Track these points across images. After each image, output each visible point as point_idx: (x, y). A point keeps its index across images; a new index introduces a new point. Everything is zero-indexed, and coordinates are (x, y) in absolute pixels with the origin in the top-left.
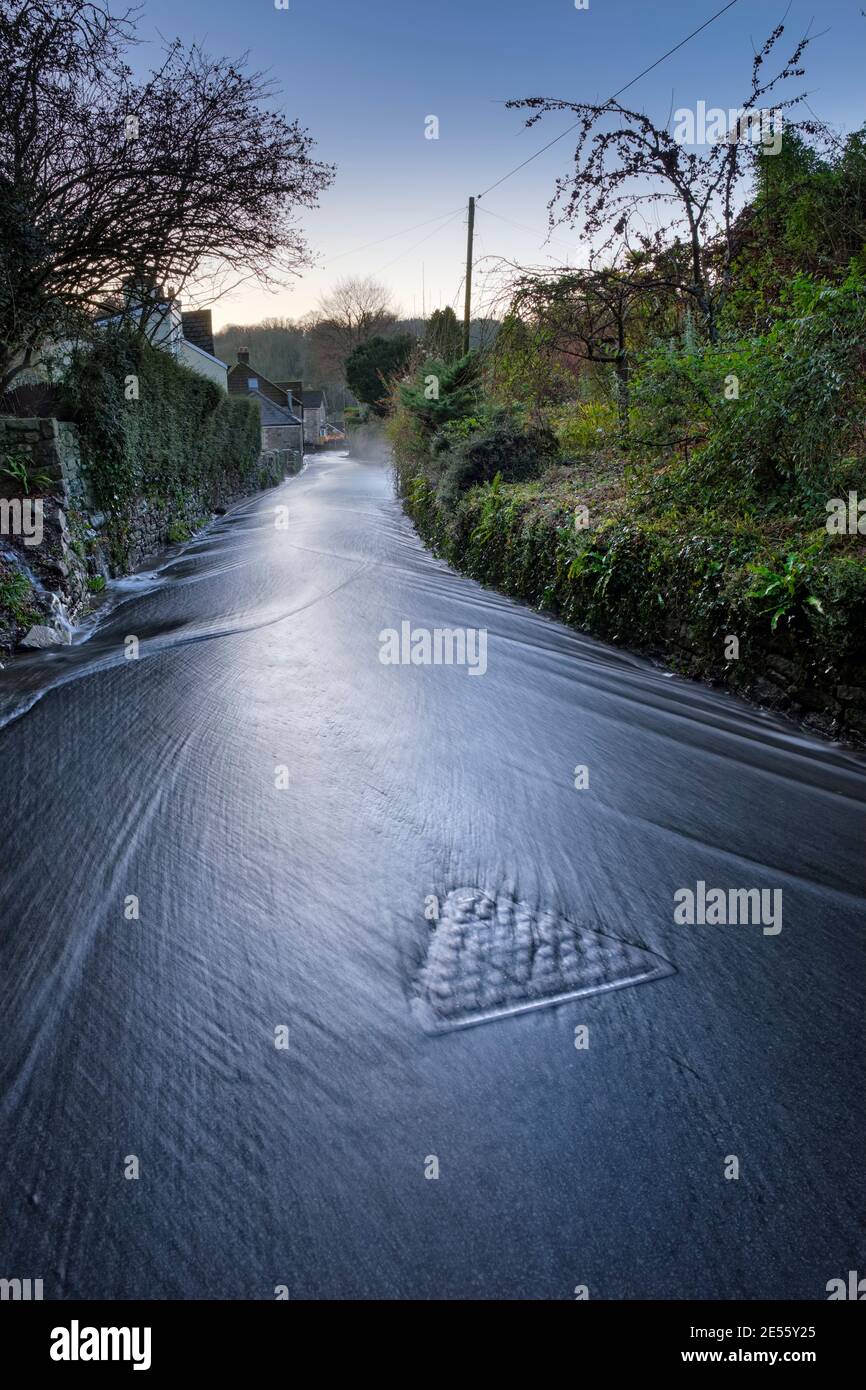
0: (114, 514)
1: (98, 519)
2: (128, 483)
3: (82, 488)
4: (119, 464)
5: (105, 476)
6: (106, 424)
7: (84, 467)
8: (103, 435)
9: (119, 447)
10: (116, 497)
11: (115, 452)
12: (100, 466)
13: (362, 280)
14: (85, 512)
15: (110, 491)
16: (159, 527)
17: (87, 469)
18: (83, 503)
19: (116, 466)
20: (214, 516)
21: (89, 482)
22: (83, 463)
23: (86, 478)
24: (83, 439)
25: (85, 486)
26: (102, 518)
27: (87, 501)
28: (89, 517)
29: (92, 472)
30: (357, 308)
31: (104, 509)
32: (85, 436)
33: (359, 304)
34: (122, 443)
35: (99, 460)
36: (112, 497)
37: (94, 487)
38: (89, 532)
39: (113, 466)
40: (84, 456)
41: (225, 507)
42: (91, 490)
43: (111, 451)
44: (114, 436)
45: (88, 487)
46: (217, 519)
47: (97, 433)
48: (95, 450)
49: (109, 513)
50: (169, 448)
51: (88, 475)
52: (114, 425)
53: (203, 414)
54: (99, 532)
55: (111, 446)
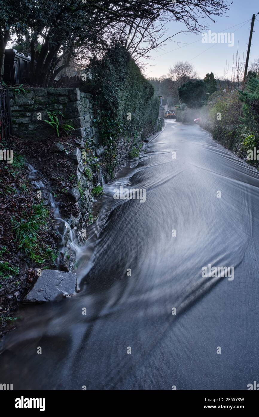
0: (109, 147)
1: (100, 151)
2: (117, 130)
3: (93, 133)
4: (114, 119)
5: (106, 126)
6: (109, 95)
7: (95, 120)
8: (106, 102)
9: (114, 109)
10: (111, 138)
11: (112, 112)
12: (103, 120)
13: (184, 63)
14: (94, 147)
15: (108, 134)
16: (127, 151)
17: (96, 122)
18: (93, 142)
19: (112, 121)
20: (145, 143)
21: (97, 130)
22: (94, 118)
23: (95, 127)
24: (94, 104)
25: (94, 132)
26: (103, 150)
27: (95, 140)
28: (95, 150)
29: (99, 124)
30: (182, 72)
31: (104, 145)
32: (96, 103)
33: (183, 71)
34: (117, 108)
35: (103, 116)
36: (108, 138)
37: (99, 132)
38: (95, 159)
39: (110, 121)
40: (95, 114)
41: (147, 139)
42: (97, 134)
43: (110, 112)
44: (112, 103)
45: (96, 132)
46: (145, 145)
47: (103, 101)
48: (101, 110)
49: (107, 147)
50: (135, 113)
51: (97, 125)
52: (113, 96)
53: (147, 99)
54: (101, 158)
55: (110, 109)
